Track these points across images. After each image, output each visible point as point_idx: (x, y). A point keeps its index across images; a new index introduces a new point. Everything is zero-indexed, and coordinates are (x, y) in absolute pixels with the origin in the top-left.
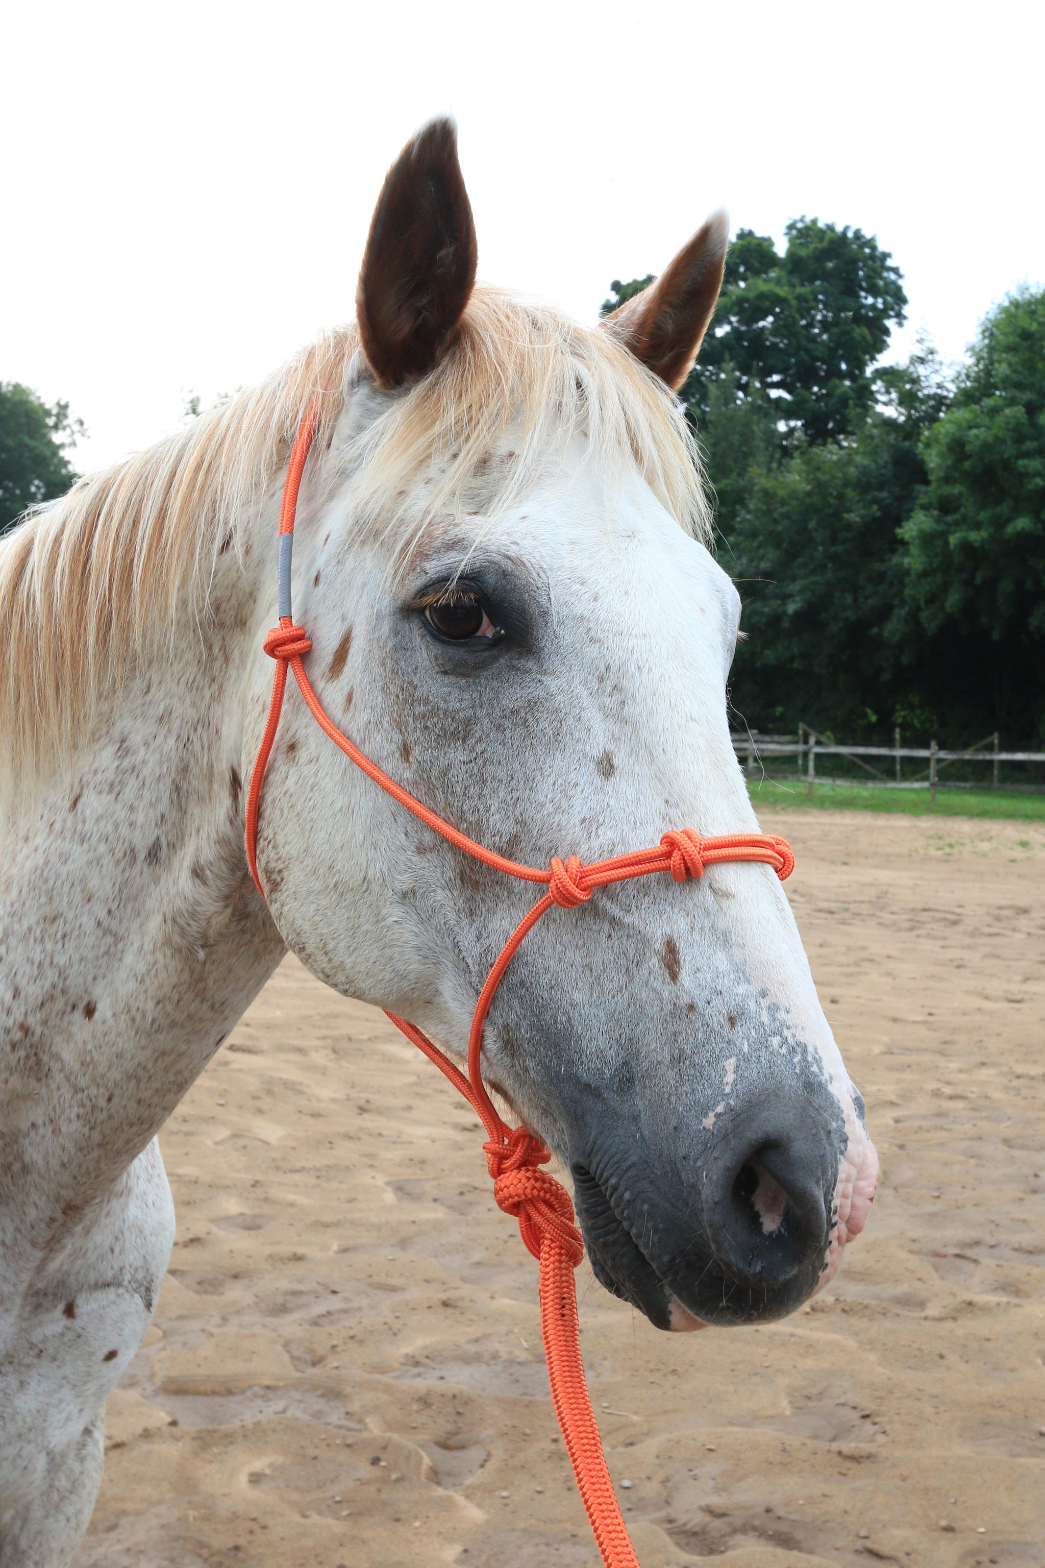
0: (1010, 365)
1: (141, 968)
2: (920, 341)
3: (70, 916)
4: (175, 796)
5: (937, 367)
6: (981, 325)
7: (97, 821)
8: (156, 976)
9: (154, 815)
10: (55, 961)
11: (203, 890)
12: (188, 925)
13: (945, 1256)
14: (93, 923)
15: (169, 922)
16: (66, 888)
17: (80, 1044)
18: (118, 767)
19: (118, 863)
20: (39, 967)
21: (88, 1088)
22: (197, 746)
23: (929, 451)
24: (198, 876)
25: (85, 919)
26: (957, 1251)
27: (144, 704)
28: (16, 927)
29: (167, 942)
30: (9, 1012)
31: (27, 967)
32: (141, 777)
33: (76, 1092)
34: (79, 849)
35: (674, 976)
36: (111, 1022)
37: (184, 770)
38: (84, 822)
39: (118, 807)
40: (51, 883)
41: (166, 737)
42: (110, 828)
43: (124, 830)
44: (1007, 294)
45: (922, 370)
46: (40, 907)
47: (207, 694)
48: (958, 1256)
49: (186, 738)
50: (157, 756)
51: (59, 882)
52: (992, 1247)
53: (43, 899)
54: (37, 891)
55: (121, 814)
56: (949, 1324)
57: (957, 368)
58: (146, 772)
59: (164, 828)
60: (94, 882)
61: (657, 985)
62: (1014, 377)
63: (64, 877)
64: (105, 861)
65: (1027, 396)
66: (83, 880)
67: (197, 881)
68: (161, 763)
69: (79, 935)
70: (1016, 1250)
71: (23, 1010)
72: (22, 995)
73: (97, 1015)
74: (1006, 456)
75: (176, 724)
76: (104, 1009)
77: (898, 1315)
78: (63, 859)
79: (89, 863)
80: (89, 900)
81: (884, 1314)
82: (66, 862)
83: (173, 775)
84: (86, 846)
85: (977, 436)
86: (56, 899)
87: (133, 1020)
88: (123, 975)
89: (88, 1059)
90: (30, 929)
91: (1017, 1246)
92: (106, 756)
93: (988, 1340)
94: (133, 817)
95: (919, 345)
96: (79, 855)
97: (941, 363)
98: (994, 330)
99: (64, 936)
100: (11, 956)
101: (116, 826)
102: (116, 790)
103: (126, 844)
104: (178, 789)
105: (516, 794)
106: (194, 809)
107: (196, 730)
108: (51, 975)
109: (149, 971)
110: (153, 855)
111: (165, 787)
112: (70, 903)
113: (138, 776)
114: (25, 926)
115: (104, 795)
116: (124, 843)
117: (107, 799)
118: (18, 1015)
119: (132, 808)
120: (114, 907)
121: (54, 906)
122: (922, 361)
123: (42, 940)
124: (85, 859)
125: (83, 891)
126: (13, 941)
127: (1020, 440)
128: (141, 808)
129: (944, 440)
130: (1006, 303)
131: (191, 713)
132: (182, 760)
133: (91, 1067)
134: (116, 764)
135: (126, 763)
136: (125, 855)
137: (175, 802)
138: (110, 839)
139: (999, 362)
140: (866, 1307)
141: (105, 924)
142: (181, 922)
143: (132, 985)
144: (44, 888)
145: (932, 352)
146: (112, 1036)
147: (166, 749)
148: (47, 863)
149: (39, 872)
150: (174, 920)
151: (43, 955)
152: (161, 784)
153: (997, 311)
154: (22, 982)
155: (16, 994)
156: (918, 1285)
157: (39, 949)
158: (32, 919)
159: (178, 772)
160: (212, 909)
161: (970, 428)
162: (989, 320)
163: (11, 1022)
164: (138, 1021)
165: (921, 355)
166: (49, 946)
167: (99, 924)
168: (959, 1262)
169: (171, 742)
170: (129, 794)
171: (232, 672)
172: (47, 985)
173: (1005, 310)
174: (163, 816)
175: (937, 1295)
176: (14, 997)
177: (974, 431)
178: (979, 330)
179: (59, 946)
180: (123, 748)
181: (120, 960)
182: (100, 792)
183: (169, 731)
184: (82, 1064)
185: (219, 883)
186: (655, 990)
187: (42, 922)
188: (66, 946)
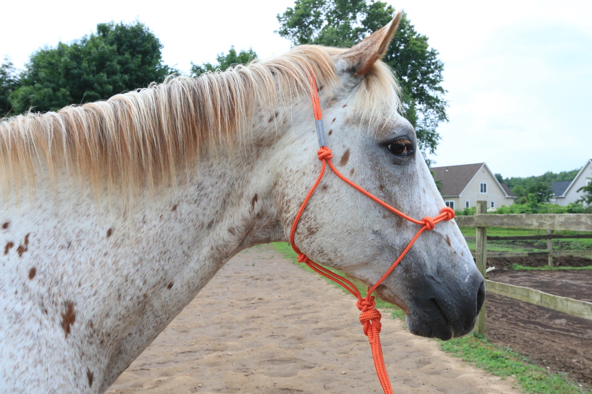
0: (45, 73)
1: (197, 267)
2: (6, 59)
3: (173, 250)
4: (223, 204)
5: (14, 70)
6: (30, 57)
7: (188, 214)
8: (204, 270)
9: (214, 211)
10: (164, 268)
11: (233, 237)
12: (223, 250)
13: (137, 370)
14: (182, 252)
15: (215, 249)
16: (172, 240)
17: (163, 299)
18: (198, 194)
19: (196, 229)
20: (157, 271)
21: (161, 315)
22: (236, 186)
23: (13, 100)
24: (231, 232)
25: (179, 251)
26: (140, 368)
27: (210, 171)
28: (146, 257)
29: (212, 256)
30: (141, 290)
31: (151, 272)
32: (209, 198)
33: (156, 317)
34: (179, 225)
35: (450, 245)
36: (180, 289)
37: (229, 195)
38: (181, 215)
39: (199, 208)
40: (165, 239)
41: (222, 183)
42: (194, 216)
43: (201, 217)
44: (40, 48)
45: (7, 70)
46: (159, 248)
47: (245, 169)
48: (142, 369)
49: (232, 183)
50: (218, 190)
51: (169, 238)
52: (150, 364)
53: (161, 245)
54: (158, 243)
55: (200, 210)
56: (157, 389)
57: (21, 71)
58: (212, 196)
59: (217, 215)
60: (185, 237)
61: (446, 247)
62: (47, 78)
63: (171, 236)
64: (191, 229)
65: (53, 85)
66: (180, 237)
67: (230, 234)
68: (219, 193)
69: (175, 257)
70: (158, 364)
71: (147, 289)
72: (147, 283)
73: (173, 287)
74: (45, 105)
75: (227, 179)
76: (177, 285)
77: (139, 390)
78: (171, 229)
79: (184, 230)
80: (182, 244)
81: (135, 391)
82: (172, 230)
83: (224, 196)
84: (182, 224)
85: (33, 97)
86: (167, 245)
87: (189, 287)
88: (188, 270)
89: (166, 304)
90: (154, 257)
91: (158, 362)
92: (192, 190)
93: (172, 390)
94: (205, 212)
95: (6, 61)
96: (178, 228)
97: (15, 69)
98: (35, 60)
99: (169, 259)
100: (144, 268)
101: (197, 216)
102: (198, 203)
103: (201, 222)
104: (225, 202)
105: (410, 199)
106: (229, 208)
107: (237, 181)
108: (161, 273)
109: (201, 268)
110: (210, 226)
111: (220, 201)
112: (173, 245)
113: (208, 197)
114: (151, 256)
115: (192, 205)
116: (200, 221)
117: (193, 206)
118: (144, 291)
119: (204, 209)
120: (190, 245)
121: (166, 247)
122: (7, 67)
123: (159, 261)
124: (182, 229)
125: (180, 240)
126: (144, 263)
127: (51, 100)
128: (208, 209)
129: (20, 97)
130: (40, 51)
131: (235, 174)
132: (229, 191)
133: (166, 307)
134: (197, 193)
135: (202, 193)
136: (199, 226)
137: (223, 206)
138: (194, 221)
139: (41, 72)
140: (128, 390)
141: (186, 252)
142: (220, 248)
143: (192, 274)
144: (161, 241)
145: (11, 64)
146: (179, 295)
147: (222, 187)
148: (162, 231)
149: (158, 235)
150: (217, 249)
151: (159, 266)
152: (218, 200)
153: (36, 53)
154: (148, 278)
155: (145, 282)
156: (136, 380)
157: (157, 264)
158: (155, 253)
159: (226, 195)
160: (234, 244)
161: (31, 94)
162: (33, 56)
163: (141, 294)
164: (191, 287)
165: (7, 64)
166: (162, 263)
167: (184, 252)
168: (142, 371)
169: (225, 185)
170: (203, 204)
171: (260, 161)
172: (159, 277)
173: (40, 53)
174: (217, 211)
175: (145, 382)
176: (144, 284)
177: (32, 95)
178: (30, 59)
179: (167, 262)
180: (200, 187)
181: (187, 265)
182: (190, 203)
183: (224, 181)
184: (162, 306)
185: (240, 234)
186: (445, 249)
187: (159, 254)
188: (170, 262)
